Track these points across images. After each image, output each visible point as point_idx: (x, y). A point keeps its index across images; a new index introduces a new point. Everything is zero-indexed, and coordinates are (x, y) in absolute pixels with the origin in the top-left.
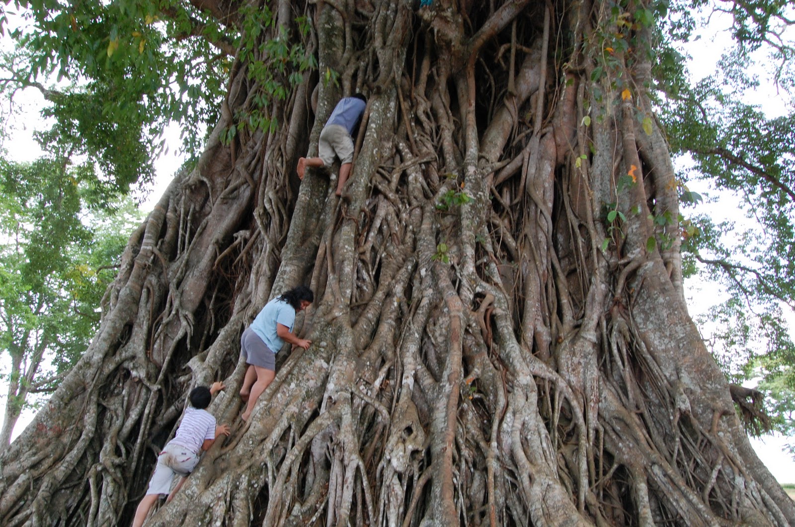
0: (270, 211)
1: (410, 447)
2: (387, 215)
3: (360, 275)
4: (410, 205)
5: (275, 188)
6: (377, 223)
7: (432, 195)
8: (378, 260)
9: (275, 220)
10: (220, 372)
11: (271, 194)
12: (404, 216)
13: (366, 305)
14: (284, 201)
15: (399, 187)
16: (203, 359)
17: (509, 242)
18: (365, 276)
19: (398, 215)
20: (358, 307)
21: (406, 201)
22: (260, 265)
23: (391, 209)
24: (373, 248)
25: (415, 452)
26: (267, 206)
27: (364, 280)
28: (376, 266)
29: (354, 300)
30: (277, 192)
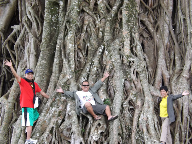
0: (31, 19)
1: (100, 131)
2: (89, 23)
3: (78, 55)
4: (100, 17)
5: (31, 5)
6: (85, 28)
7: (111, 9)
8: (86, 47)
9: (34, 25)
10: (16, 104)
11: (29, 9)
12: (97, 22)
13: (82, 70)
14: (37, 12)
15: (95, 6)
16: (7, 98)
17: (150, 29)
18: (81, 55)
19: (94, 22)
20: (78, 71)
21: (97, 15)
22: (29, 48)
23: (91, 19)
24: (84, 41)
25: (102, 133)
26: (29, 17)
27: (80, 58)
28: (86, 50)
29: (77, 68)
30: (33, 8)
